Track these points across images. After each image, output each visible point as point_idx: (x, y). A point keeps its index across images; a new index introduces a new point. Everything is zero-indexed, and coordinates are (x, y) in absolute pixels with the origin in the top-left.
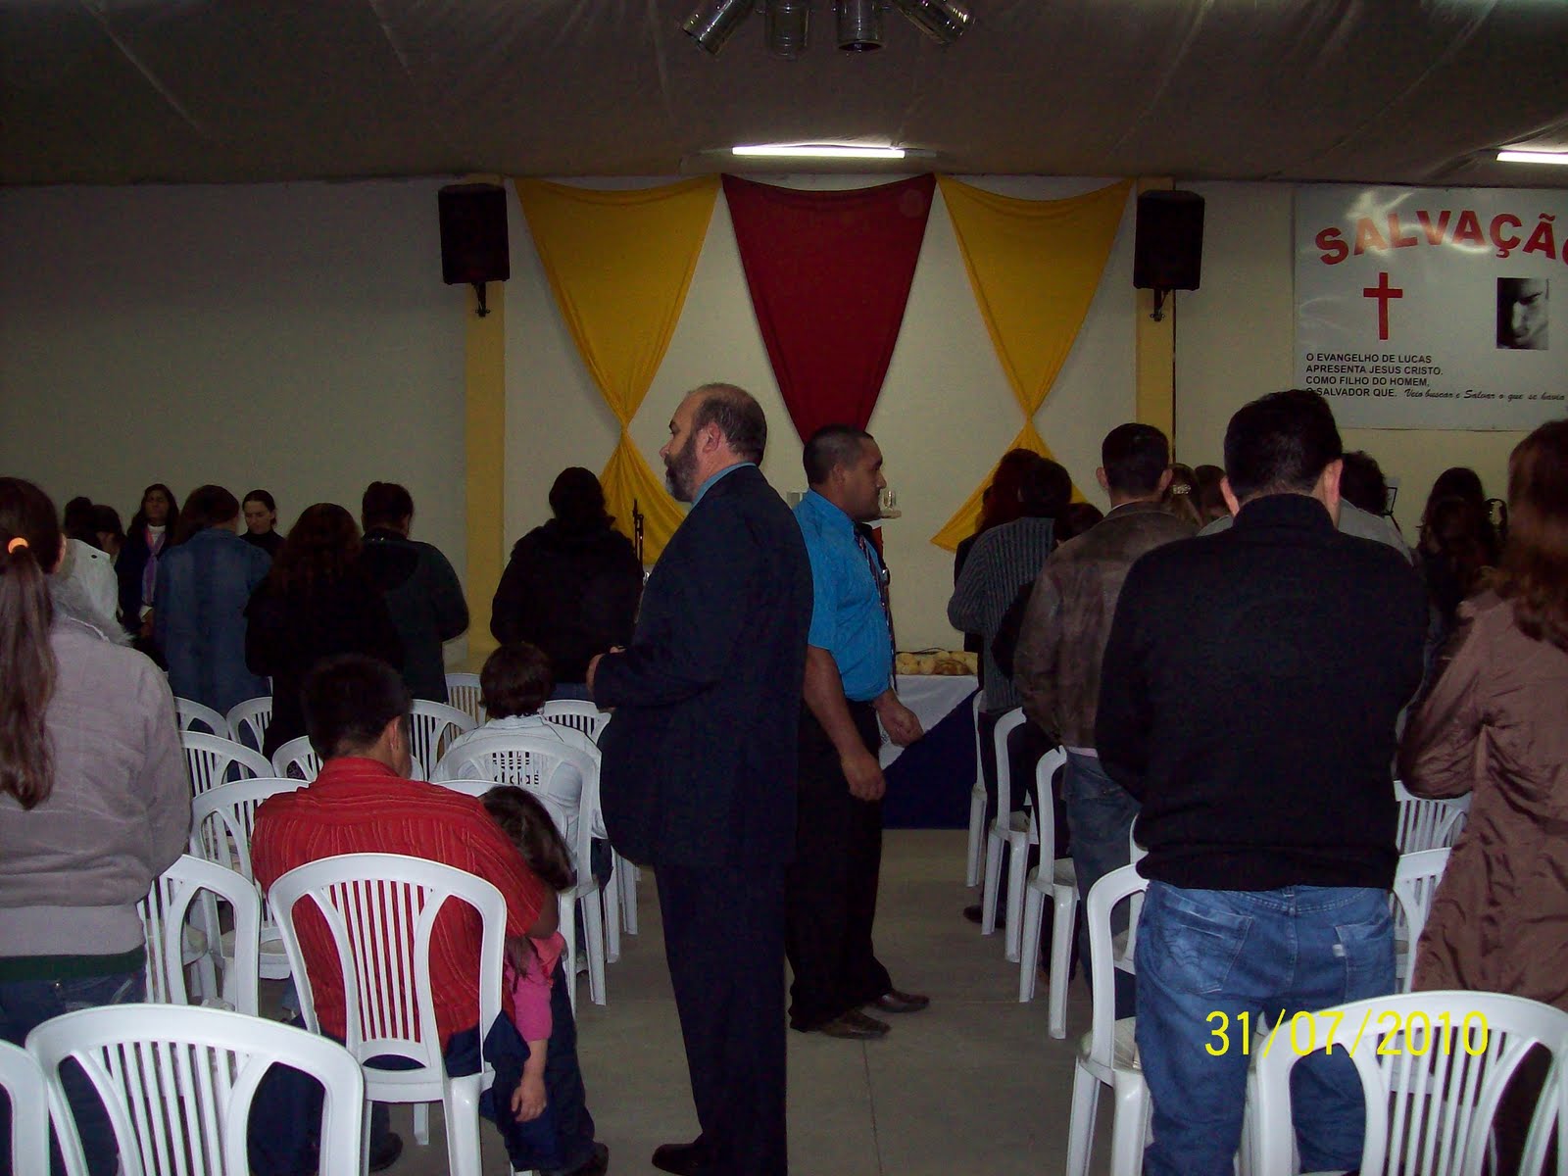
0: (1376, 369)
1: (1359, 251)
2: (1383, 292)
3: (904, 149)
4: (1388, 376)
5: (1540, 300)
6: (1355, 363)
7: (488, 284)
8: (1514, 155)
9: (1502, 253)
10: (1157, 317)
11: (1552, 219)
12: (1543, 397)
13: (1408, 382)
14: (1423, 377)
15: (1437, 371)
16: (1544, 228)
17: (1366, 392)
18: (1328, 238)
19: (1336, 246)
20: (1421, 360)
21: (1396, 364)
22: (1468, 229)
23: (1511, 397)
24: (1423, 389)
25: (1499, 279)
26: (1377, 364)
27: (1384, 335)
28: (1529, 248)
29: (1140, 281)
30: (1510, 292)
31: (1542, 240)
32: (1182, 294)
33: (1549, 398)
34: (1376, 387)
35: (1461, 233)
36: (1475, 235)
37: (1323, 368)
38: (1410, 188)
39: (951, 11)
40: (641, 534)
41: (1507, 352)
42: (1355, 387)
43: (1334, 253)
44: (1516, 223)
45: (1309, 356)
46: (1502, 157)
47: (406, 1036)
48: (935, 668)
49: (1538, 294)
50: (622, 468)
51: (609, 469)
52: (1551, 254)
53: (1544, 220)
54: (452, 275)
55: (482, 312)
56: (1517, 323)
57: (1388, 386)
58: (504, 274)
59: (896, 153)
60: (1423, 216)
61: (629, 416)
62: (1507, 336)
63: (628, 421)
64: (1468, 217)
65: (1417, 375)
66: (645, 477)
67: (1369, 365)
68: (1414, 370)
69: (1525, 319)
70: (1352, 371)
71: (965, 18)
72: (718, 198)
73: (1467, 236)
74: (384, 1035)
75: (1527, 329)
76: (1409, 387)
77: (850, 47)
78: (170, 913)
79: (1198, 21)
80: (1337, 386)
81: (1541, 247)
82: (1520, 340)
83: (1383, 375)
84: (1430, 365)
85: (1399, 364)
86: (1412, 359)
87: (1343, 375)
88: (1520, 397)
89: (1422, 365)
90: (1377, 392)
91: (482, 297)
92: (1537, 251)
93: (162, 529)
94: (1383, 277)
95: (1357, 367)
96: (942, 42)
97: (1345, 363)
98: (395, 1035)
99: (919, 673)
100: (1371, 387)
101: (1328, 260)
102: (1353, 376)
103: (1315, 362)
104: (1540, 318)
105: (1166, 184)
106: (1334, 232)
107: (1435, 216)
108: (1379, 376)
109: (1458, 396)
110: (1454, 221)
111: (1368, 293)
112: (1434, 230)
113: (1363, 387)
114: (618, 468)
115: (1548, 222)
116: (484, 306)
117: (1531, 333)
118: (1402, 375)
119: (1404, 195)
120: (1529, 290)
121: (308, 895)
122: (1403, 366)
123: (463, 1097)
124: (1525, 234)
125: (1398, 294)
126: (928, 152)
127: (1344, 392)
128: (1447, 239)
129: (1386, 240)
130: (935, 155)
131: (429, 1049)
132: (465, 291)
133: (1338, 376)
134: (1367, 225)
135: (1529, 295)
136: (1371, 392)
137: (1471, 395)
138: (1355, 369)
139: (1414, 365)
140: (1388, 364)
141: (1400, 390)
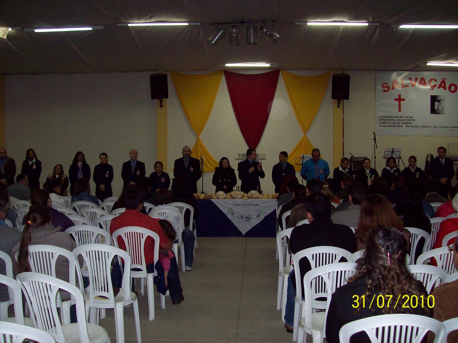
0: (398, 120)
1: (393, 88)
2: (400, 99)
3: (270, 64)
4: (401, 122)
5: (442, 101)
6: (392, 118)
7: (163, 99)
8: (430, 64)
9: (432, 89)
10: (339, 107)
11: (445, 79)
12: (443, 127)
13: (406, 123)
14: (410, 122)
15: (414, 120)
16: (443, 82)
17: (395, 126)
18: (385, 85)
19: (387, 88)
20: (410, 117)
21: (403, 118)
22: (423, 82)
23: (434, 127)
24: (411, 125)
25: (431, 96)
26: (398, 119)
27: (400, 111)
28: (439, 87)
29: (333, 97)
30: (434, 99)
31: (443, 85)
32: (345, 101)
33: (445, 127)
34: (398, 125)
35: (420, 83)
36: (425, 84)
37: (383, 120)
38: (408, 72)
39: (275, 35)
40: (203, 164)
41: (433, 115)
42: (392, 125)
43: (386, 89)
44: (436, 81)
45: (380, 117)
46: (428, 64)
47: (139, 264)
48: (272, 197)
49: (441, 100)
50: (198, 147)
51: (194, 147)
52: (445, 89)
53: (443, 80)
54: (153, 97)
55: (161, 106)
56: (436, 107)
57: (401, 124)
58: (167, 97)
59: (268, 65)
60: (410, 79)
61: (200, 133)
62: (433, 111)
63: (199, 135)
64: (422, 79)
65: (409, 121)
66: (204, 150)
67: (396, 119)
68: (408, 120)
69: (438, 106)
70: (391, 120)
71: (278, 36)
72: (223, 76)
73: (422, 84)
74: (135, 264)
75: (439, 109)
76: (406, 125)
77: (250, 44)
78: (93, 238)
79: (339, 34)
80: (387, 124)
81: (442, 87)
82: (437, 112)
83: (400, 122)
84: (412, 119)
85: (404, 119)
86: (407, 117)
87: (389, 121)
88: (437, 127)
89: (410, 119)
90: (398, 126)
91: (161, 102)
92: (441, 88)
93: (81, 163)
94: (400, 95)
95: (393, 119)
96: (272, 42)
97: (389, 118)
98: (137, 264)
99: (268, 198)
100: (396, 125)
101: (385, 91)
102: (392, 122)
103: (381, 118)
104: (442, 106)
105: (341, 72)
106: (386, 84)
107: (413, 79)
108: (399, 122)
109: (420, 127)
110: (419, 80)
111: (396, 100)
112: (413, 82)
113: (394, 125)
114: (197, 146)
115: (444, 80)
116: (162, 105)
117: (440, 110)
118: (405, 122)
119: (406, 73)
120: (439, 98)
121: (120, 235)
122: (405, 119)
123: (150, 278)
124: (438, 83)
125: (404, 100)
126: (276, 65)
127: (389, 126)
128: (417, 84)
129: (400, 85)
130: (278, 66)
131: (144, 267)
132: (157, 101)
133: (387, 122)
134: (395, 82)
135: (439, 100)
136: (396, 126)
137: (423, 126)
138: (392, 120)
139: (408, 119)
140: (401, 118)
141: (404, 125)
